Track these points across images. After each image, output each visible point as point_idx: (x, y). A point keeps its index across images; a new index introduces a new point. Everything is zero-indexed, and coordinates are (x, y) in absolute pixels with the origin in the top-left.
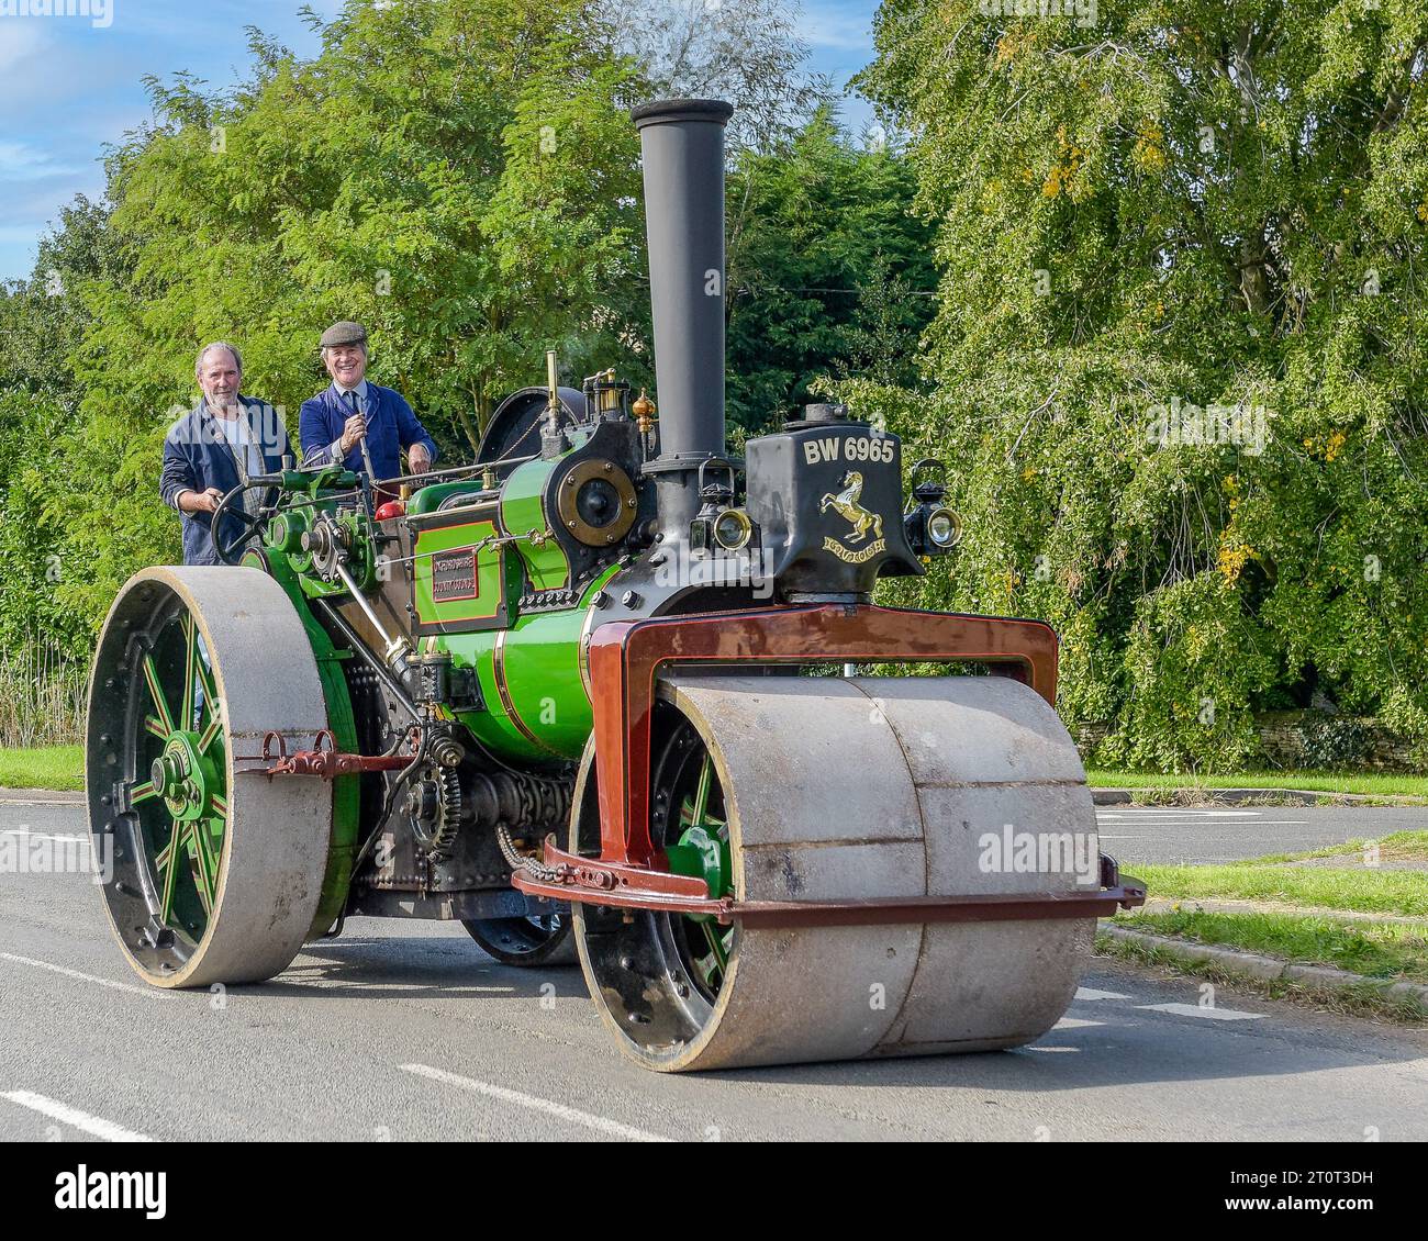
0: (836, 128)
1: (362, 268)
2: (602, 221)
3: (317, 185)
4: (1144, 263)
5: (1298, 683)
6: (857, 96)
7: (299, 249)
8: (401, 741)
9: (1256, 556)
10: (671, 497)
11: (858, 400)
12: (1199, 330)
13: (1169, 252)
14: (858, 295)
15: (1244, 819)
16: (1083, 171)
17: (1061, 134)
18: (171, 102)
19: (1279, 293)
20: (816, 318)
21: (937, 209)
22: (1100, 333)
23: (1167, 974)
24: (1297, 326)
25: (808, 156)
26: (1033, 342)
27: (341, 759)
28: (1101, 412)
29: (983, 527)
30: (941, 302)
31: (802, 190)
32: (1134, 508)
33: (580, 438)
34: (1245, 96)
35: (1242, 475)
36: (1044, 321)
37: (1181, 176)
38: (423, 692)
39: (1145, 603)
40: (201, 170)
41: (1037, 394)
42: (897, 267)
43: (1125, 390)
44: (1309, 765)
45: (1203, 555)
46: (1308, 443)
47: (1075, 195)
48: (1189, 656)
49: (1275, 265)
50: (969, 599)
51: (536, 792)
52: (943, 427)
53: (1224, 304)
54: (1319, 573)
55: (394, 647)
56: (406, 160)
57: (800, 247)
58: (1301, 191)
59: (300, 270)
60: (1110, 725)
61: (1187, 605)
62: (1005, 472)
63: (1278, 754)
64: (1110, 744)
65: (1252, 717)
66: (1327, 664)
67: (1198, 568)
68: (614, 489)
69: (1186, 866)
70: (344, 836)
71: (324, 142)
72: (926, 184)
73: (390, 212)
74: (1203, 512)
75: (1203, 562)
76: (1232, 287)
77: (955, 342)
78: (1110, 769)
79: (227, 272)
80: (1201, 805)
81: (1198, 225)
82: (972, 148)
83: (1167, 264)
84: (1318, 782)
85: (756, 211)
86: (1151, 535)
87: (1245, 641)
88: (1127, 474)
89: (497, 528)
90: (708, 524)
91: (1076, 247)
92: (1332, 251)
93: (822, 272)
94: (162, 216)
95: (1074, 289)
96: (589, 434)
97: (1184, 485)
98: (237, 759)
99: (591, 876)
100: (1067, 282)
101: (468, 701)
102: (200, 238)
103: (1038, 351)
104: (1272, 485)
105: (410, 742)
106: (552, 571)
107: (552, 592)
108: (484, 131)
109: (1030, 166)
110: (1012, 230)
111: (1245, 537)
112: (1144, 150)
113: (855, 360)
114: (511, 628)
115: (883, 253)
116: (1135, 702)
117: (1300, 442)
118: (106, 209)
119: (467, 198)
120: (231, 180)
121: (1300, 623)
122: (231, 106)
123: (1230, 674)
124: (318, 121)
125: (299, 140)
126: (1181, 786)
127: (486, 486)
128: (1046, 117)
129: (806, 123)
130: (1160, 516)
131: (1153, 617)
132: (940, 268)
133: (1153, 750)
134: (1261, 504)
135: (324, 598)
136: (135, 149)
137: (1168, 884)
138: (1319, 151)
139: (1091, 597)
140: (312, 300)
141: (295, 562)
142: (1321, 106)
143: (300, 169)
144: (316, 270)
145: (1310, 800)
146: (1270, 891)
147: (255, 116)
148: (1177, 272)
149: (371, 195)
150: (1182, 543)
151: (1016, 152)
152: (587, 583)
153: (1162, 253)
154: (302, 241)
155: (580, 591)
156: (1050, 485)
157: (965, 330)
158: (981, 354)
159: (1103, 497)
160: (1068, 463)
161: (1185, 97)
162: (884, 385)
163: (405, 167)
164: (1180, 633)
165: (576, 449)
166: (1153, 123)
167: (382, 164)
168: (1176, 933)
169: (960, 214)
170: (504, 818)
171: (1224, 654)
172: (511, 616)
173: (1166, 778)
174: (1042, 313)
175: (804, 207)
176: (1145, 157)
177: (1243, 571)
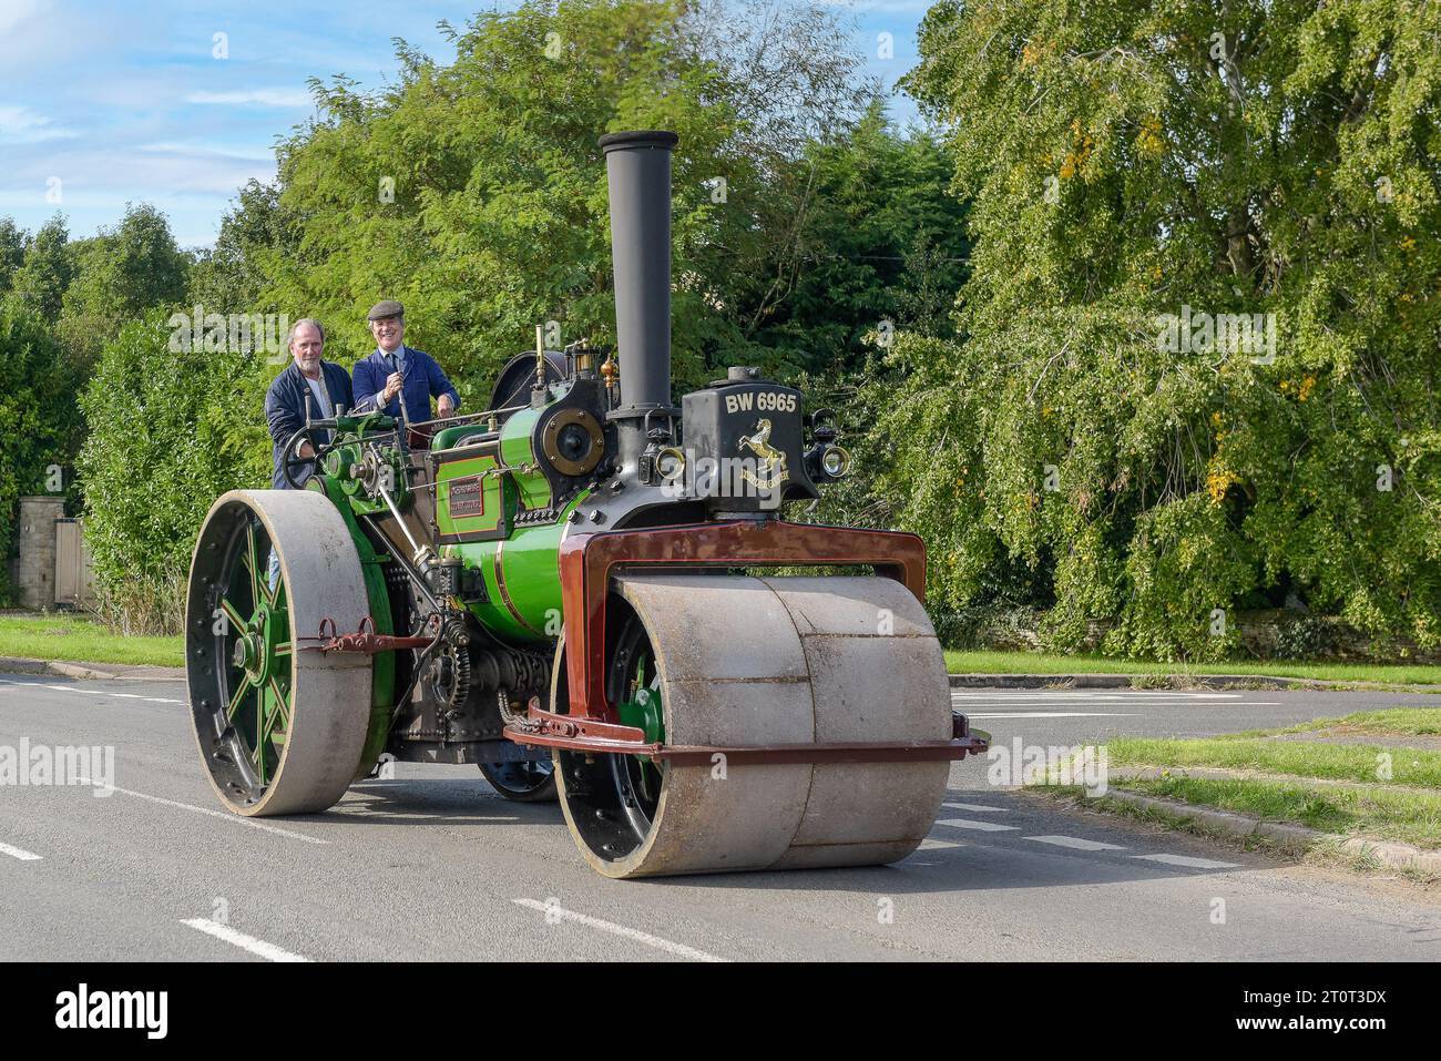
0: (885, 121)
1: (491, 239)
2: (689, 200)
3: (451, 171)
4: (1146, 234)
5: (1274, 587)
6: (904, 95)
7: (437, 223)
8: (424, 626)
9: (1239, 480)
10: (628, 437)
11: (903, 349)
12: (1192, 290)
13: (1166, 225)
14: (903, 262)
15: (1225, 700)
16: (1095, 156)
17: (1075, 125)
18: (331, 101)
19: (1261, 258)
20: (869, 280)
21: (971, 189)
22: (1107, 293)
23: (1157, 829)
24: (1276, 286)
25: (862, 144)
26: (1051, 301)
27: (379, 640)
28: (1108, 359)
29: (1007, 456)
30: (974, 267)
31: (857, 173)
32: (1135, 439)
33: (561, 392)
34: (1233, 93)
35: (1227, 412)
36: (1060, 283)
37: (1178, 160)
38: (441, 588)
39: (1144, 519)
40: (356, 158)
41: (1054, 344)
42: (936, 238)
43: (1128, 341)
44: (1284, 656)
45: (1194, 479)
46: (1284, 386)
47: (1087, 178)
48: (1181, 564)
49: (1257, 235)
50: (995, 516)
51: (529, 667)
52: (974, 372)
53: (1213, 268)
54: (1293, 495)
55: (420, 553)
56: (526, 149)
57: (855, 221)
58: (1280, 172)
59: (438, 241)
60: (1114, 621)
61: (1181, 521)
62: (1027, 409)
63: (1257, 646)
64: (1114, 638)
65: (1234, 615)
66: (1299, 572)
67: (1190, 490)
68: (586, 431)
69: (1176, 739)
70: (383, 699)
71: (458, 134)
72: (961, 169)
73: (513, 192)
74: (1194, 444)
75: (1193, 484)
76: (1220, 254)
77: (985, 301)
78: (1113, 658)
79: (378, 243)
80: (1190, 689)
81: (1193, 201)
82: (1000, 138)
83: (1165, 235)
84: (1291, 670)
85: (819, 192)
86: (1150, 462)
87: (1229, 551)
88: (1129, 411)
89: (498, 462)
90: (652, 459)
91: (1088, 220)
92: (1306, 224)
93: (873, 242)
94: (324, 196)
95: (1085, 256)
96: (568, 389)
97: (1178, 421)
98: (299, 639)
99: (559, 728)
100: (1080, 250)
101: (476, 594)
102: (355, 214)
103: (1054, 308)
104: (1253, 420)
105: (433, 627)
106: (538, 494)
107: (539, 511)
108: (592, 125)
109: (1050, 152)
110: (1034, 207)
111: (1229, 464)
112: (1146, 139)
113: (901, 316)
114: (508, 538)
115: (925, 226)
116: (1135, 602)
117: (1277, 384)
118: (277, 189)
119: (577, 180)
120: (381, 166)
121: (1275, 537)
122: (381, 105)
123: (1216, 579)
124: (453, 117)
125: (438, 132)
126: (1174, 673)
127: (490, 429)
128: (1063, 111)
129: (861, 117)
130: (1156, 447)
131: (1151, 531)
132: (973, 238)
133: (1151, 642)
134: (1243, 436)
135: (369, 515)
136: (301, 141)
137: (1160, 754)
138: (1296, 138)
139: (1099, 514)
140: (449, 266)
141: (346, 487)
142: (1297, 101)
143: (438, 157)
144: (450, 241)
145: (1283, 685)
146: (1247, 761)
147: (401, 112)
148: (1174, 242)
149: (497, 178)
150: (1176, 470)
151: (1038, 141)
152: (565, 504)
153: (1161, 226)
154: (439, 216)
155: (559, 510)
156: (1064, 421)
157: (993, 291)
158: (1007, 311)
159: (1109, 431)
160: (1080, 402)
161: (1182, 94)
162: (925, 337)
163: (525, 155)
164: (1173, 545)
165: (558, 400)
166: (1154, 115)
167: (506, 153)
168: (1165, 795)
169: (990, 193)
170: (504, 685)
171: (1211, 563)
172: (508, 530)
173: (1162, 667)
174: (1058, 276)
175: (859, 188)
176: (1146, 144)
177: (1228, 493)
